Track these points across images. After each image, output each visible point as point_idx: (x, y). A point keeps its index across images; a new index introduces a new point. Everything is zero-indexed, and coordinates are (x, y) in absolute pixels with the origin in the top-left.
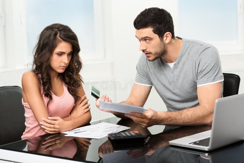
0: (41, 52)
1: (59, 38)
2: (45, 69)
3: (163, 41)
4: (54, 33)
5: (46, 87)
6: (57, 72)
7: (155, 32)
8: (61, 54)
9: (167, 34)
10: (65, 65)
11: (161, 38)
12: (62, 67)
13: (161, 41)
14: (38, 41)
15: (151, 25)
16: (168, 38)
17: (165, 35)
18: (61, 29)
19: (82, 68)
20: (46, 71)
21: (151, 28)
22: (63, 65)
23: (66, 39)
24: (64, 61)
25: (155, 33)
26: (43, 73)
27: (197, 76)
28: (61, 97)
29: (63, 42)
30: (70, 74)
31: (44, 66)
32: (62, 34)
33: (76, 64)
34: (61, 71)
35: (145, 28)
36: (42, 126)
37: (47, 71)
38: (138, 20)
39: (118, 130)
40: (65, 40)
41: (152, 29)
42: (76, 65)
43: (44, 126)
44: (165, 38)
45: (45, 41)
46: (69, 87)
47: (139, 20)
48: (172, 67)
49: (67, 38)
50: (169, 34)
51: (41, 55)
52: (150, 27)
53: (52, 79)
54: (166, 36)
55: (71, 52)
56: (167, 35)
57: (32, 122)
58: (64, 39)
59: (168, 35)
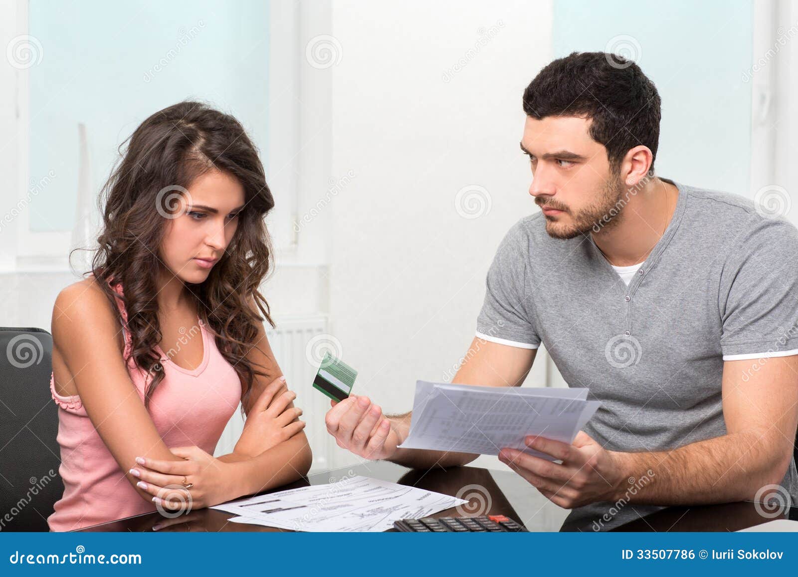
0: (132, 204)
1: (201, 157)
2: (143, 266)
3: (620, 173)
4: (179, 135)
5: (142, 334)
6: (179, 279)
7: (597, 135)
8: (201, 214)
9: (637, 154)
10: (214, 256)
11: (615, 160)
12: (202, 262)
13: (614, 173)
14: (121, 161)
15: (590, 107)
16: (638, 166)
17: (631, 153)
18: (211, 124)
19: (270, 271)
20: (143, 275)
21: (587, 118)
22: (206, 253)
23: (227, 161)
24: (209, 241)
25: (597, 139)
26: (134, 281)
27: (722, 323)
28: (195, 372)
29: (214, 170)
30: (229, 287)
31: (140, 255)
32: (215, 141)
33: (249, 255)
34: (195, 276)
35: (564, 115)
36: (141, 484)
37: (149, 275)
38: (545, 84)
39: (422, 508)
40: (221, 166)
41: (590, 121)
42: (250, 259)
43: (147, 481)
44: (627, 166)
45: (149, 165)
46: (222, 337)
47: (549, 85)
48: (627, 283)
49: (230, 157)
50: (645, 152)
51: (129, 212)
52: (585, 115)
53: (162, 303)
54: (634, 160)
55: (236, 210)
56: (637, 158)
57: (87, 464)
58: (222, 160)
59: (641, 157)
